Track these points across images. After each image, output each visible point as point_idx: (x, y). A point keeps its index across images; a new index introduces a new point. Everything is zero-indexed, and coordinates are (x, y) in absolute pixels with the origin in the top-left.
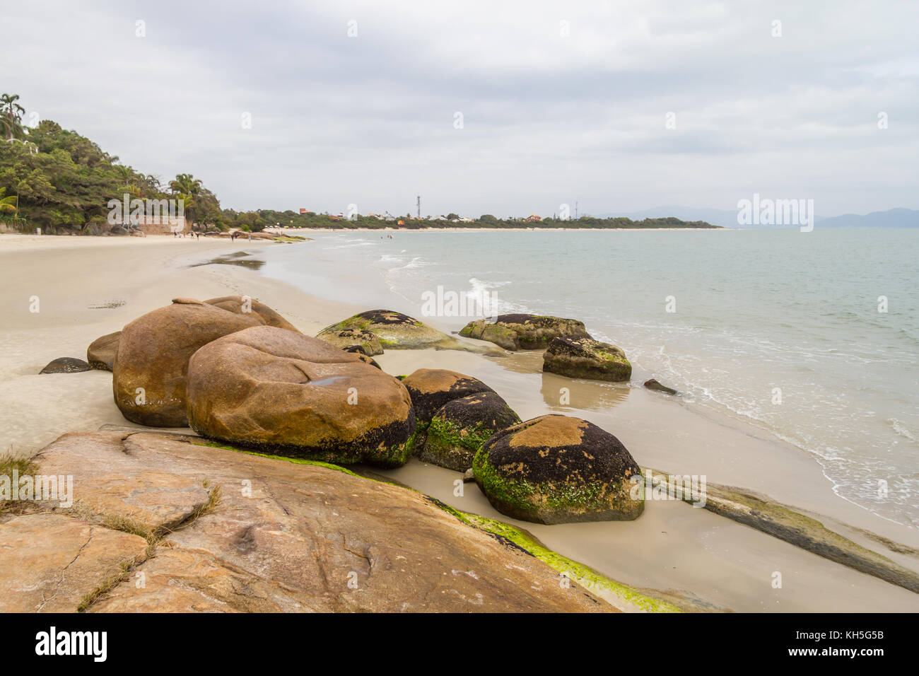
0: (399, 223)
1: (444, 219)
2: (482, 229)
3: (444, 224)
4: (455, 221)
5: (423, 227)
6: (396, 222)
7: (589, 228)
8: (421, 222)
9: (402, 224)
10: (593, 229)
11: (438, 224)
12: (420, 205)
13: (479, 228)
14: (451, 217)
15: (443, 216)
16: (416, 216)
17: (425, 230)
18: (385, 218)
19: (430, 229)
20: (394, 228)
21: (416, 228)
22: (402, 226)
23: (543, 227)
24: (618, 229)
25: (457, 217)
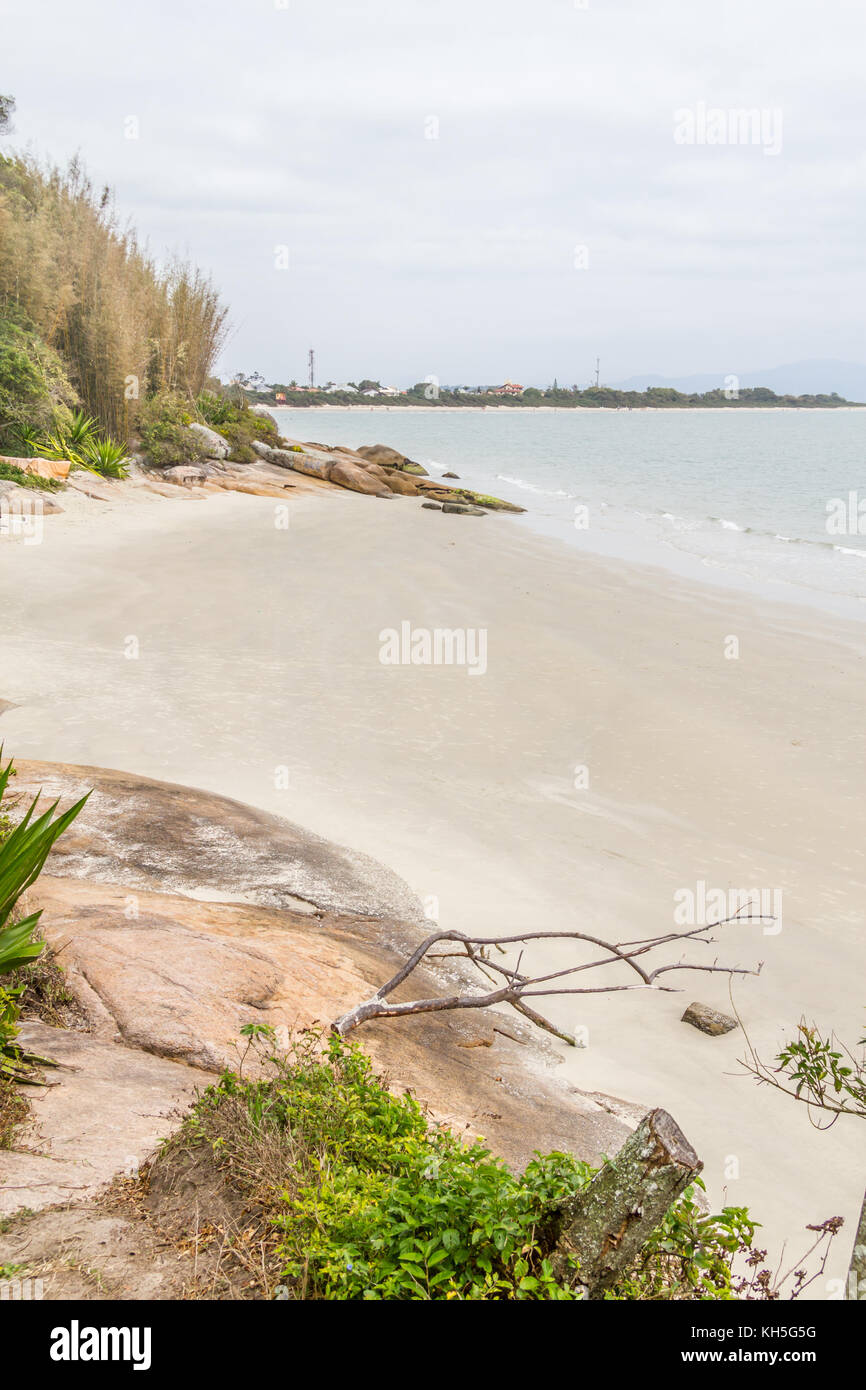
0: (277, 398)
1: (353, 390)
2: (410, 408)
3: (350, 398)
4: (372, 393)
5: (315, 404)
6: (273, 395)
7: (594, 406)
8: (312, 395)
9: (282, 398)
10: (602, 408)
11: (342, 399)
12: (315, 365)
13: (406, 405)
14: (365, 386)
15: (352, 385)
16: (307, 383)
17: (319, 408)
18: (255, 388)
19: (327, 407)
20: (270, 405)
21: (305, 406)
22: (282, 402)
23: (513, 405)
24: (648, 409)
25: (376, 386)
